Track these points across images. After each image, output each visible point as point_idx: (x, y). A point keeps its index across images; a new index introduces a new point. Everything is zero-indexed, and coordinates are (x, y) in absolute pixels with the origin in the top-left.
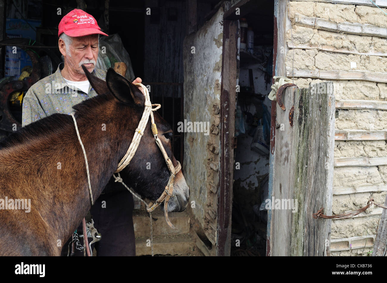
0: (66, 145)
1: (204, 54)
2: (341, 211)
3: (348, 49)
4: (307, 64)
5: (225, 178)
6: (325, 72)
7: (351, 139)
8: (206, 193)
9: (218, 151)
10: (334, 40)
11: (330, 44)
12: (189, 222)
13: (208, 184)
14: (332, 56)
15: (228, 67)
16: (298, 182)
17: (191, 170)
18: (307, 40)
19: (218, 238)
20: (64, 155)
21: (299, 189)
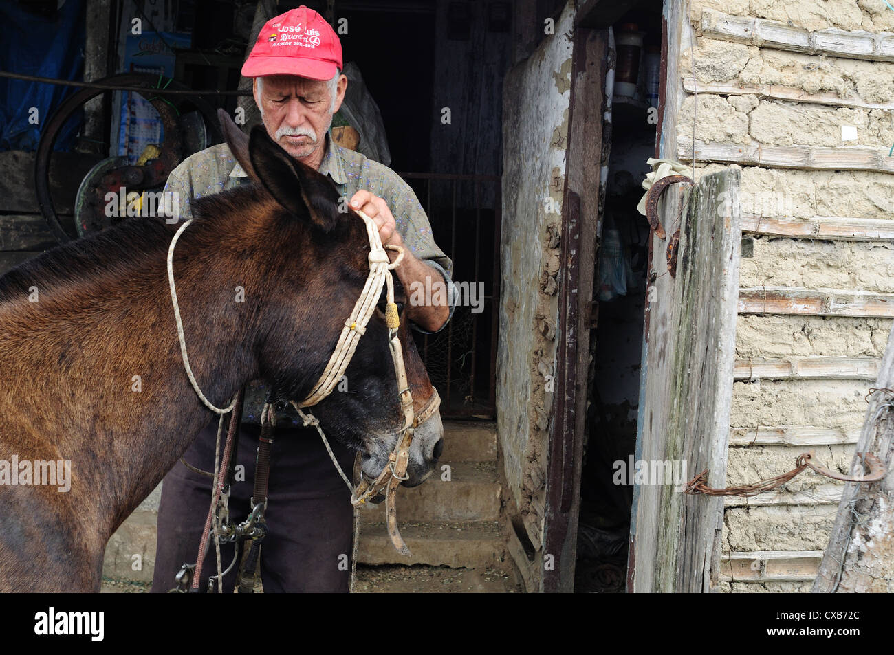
0: (134, 301)
1: (538, 107)
2: (806, 484)
3: (838, 94)
4: (730, 132)
5: (567, 398)
6: (776, 150)
7: (837, 313)
8: (528, 429)
9: (553, 334)
10: (801, 73)
11: (791, 83)
12: (498, 494)
13: (532, 409)
14: (795, 111)
15: (581, 139)
16: (675, 407)
17: (508, 375)
18: (730, 74)
19: (546, 533)
20: (127, 324)
21: (675, 424)
